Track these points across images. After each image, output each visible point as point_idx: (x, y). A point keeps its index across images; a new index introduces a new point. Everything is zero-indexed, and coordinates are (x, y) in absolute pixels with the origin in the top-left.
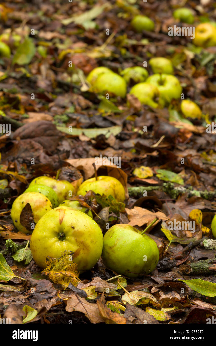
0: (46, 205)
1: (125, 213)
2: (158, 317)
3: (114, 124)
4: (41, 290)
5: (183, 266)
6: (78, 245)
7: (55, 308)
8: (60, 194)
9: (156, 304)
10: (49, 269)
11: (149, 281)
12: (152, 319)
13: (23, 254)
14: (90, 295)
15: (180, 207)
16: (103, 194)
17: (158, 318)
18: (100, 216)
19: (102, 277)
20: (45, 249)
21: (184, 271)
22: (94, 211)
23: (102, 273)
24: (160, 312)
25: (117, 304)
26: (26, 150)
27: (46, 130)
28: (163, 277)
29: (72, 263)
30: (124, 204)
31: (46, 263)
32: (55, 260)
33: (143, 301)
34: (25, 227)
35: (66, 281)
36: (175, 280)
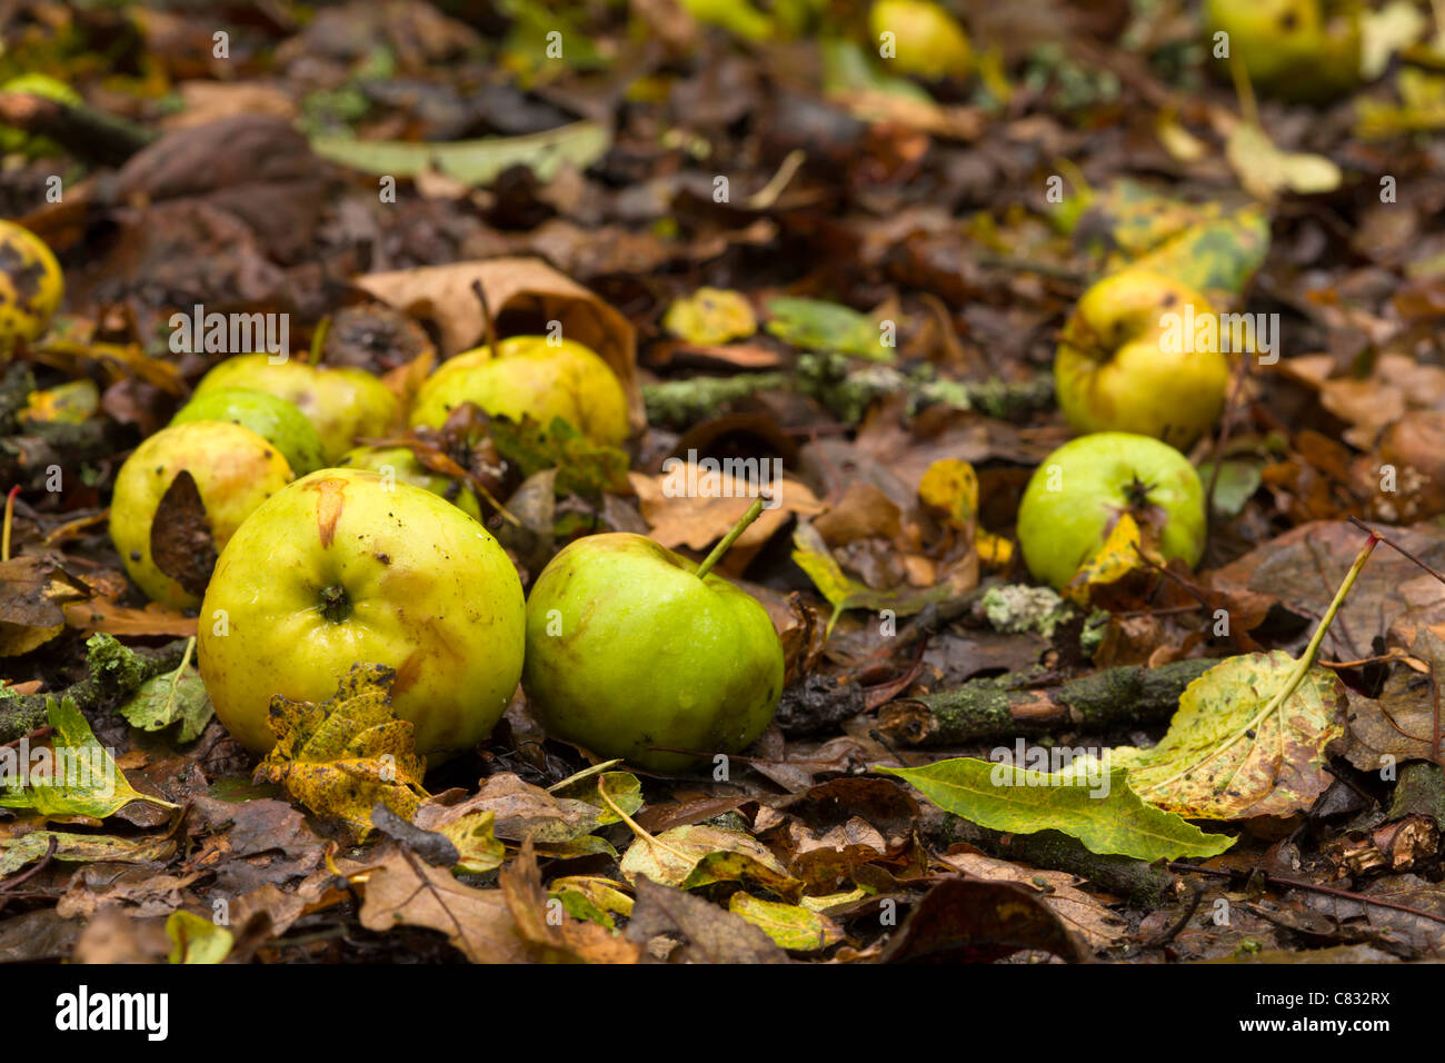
0: (266, 475)
1: (629, 496)
2: (788, 932)
3: (572, 117)
4: (252, 849)
5: (894, 709)
6: (410, 639)
7: (314, 920)
8: (334, 426)
9: (773, 878)
10: (287, 752)
11: (743, 784)
12: (757, 943)
13: (167, 698)
14: (472, 854)
15: (882, 459)
16: (525, 416)
17: (787, 937)
18: (515, 514)
19: (526, 777)
20: (265, 662)
21: (900, 729)
22: (484, 491)
23: (528, 758)
24: (795, 912)
25: (598, 888)
26: (179, 249)
27: (262, 154)
28: (806, 762)
29: (390, 717)
30: (623, 456)
31: (273, 726)
32: (309, 708)
33: (715, 866)
34: (177, 579)
35: (367, 803)
36: (862, 770)
